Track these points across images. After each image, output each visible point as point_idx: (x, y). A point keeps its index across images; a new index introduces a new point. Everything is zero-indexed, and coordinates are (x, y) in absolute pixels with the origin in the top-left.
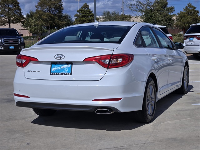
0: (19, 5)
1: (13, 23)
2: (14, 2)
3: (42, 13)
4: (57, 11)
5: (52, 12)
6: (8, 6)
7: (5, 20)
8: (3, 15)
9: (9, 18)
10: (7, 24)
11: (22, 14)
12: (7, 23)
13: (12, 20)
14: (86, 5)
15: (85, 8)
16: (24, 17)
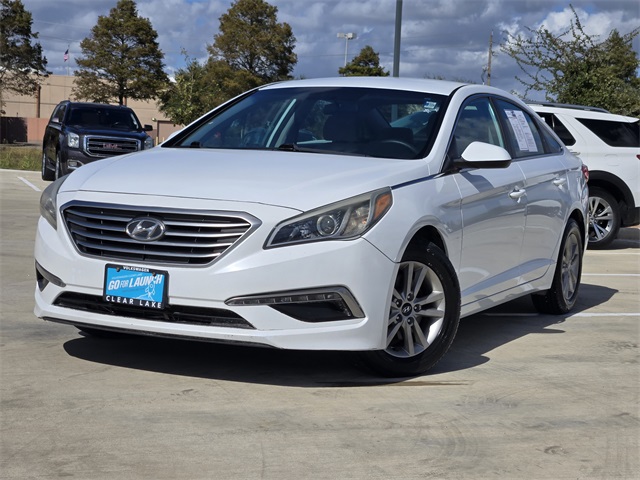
0: (156, 41)
1: (134, 97)
2: (142, 29)
3: (226, 68)
4: (274, 66)
5: (260, 70)
6: (123, 41)
7: (108, 87)
8: (102, 71)
9: (122, 81)
10: (114, 98)
11: (165, 70)
12: (115, 95)
13: (131, 89)
14: (368, 53)
15: (366, 64)
16: (168, 80)
